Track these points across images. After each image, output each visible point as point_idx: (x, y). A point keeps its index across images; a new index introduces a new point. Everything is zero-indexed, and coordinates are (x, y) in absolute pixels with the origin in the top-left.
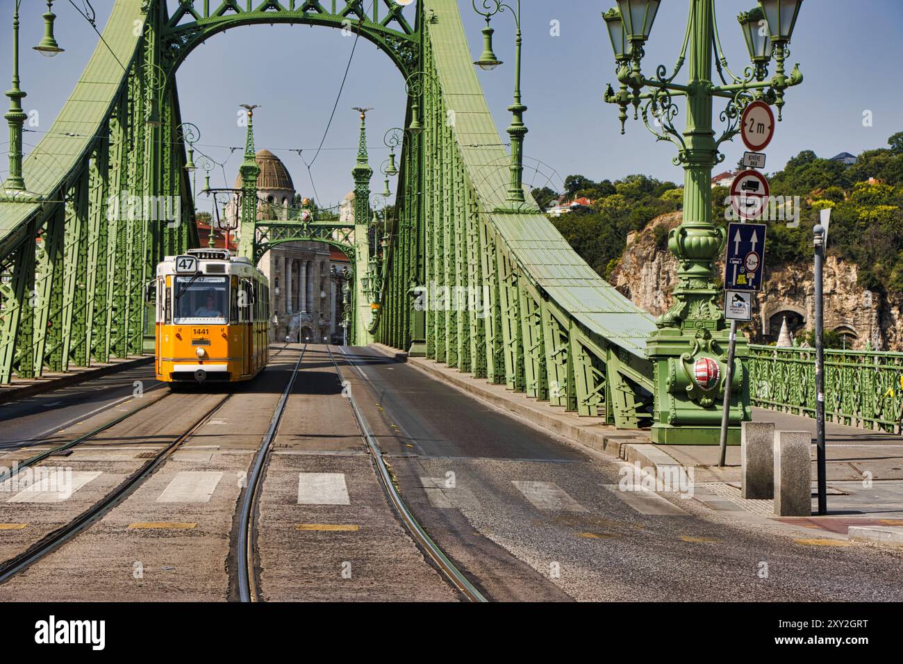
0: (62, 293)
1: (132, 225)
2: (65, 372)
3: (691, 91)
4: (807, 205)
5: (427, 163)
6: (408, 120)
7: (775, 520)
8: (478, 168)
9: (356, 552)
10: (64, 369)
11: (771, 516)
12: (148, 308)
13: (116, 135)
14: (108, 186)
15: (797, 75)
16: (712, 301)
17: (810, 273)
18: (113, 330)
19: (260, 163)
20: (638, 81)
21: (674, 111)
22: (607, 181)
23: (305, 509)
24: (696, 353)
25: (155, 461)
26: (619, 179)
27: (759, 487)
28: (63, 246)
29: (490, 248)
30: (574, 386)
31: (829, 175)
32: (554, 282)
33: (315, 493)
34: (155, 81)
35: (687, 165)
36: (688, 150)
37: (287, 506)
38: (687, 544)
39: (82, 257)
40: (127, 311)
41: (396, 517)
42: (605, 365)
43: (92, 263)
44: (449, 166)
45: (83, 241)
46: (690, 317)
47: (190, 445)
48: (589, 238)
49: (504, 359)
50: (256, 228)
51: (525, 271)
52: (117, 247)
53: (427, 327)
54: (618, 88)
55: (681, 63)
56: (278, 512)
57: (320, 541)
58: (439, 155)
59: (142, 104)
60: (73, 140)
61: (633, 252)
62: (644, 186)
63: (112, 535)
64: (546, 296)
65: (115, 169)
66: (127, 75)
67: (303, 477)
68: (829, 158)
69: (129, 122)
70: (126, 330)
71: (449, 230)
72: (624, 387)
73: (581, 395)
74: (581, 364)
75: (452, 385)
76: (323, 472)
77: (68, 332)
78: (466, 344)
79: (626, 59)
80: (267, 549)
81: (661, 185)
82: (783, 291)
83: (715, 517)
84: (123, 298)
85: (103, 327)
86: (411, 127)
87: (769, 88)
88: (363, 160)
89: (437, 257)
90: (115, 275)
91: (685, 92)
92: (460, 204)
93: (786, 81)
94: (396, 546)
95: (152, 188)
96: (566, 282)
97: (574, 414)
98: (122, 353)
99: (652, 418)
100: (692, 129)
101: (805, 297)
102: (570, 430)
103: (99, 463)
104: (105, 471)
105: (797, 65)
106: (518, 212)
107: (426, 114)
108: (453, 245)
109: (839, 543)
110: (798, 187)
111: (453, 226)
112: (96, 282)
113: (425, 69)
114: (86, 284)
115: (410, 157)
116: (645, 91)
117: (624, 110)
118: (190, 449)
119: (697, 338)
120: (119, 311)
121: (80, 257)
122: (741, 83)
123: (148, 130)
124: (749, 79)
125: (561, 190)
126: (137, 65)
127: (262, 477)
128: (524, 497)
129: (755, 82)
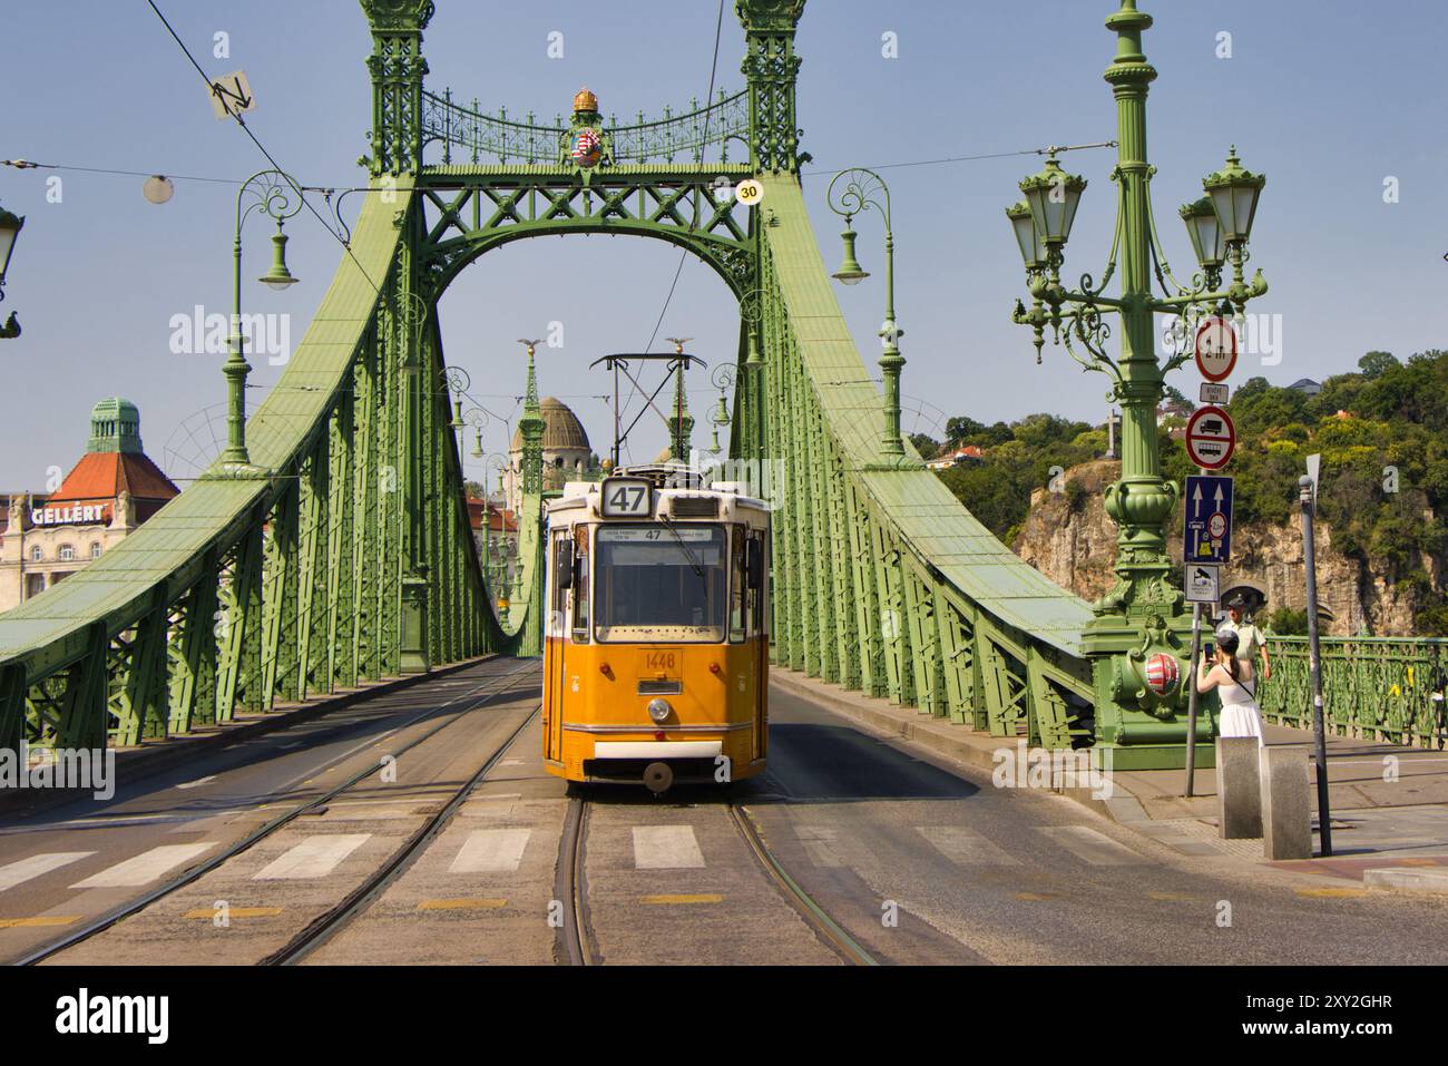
0: (297, 597)
1: (384, 504)
2: (302, 702)
3: (1125, 306)
4: (1261, 448)
5: (770, 408)
6: (743, 354)
7: (1267, 865)
8: (842, 412)
9: (724, 930)
10: (301, 698)
11: (1260, 861)
12: (406, 612)
13: (363, 386)
14: (353, 453)
15: (1260, 284)
16: (1165, 579)
17: (1270, 536)
18: (362, 643)
19: (545, 414)
20: (1057, 294)
21: (1105, 333)
22: (1001, 424)
23: (647, 876)
24: (1148, 648)
25: (437, 819)
26: (1017, 421)
27: (1242, 823)
28: (298, 534)
29: (861, 518)
30: (983, 697)
31: (1288, 408)
32: (951, 560)
33: (657, 853)
34: (412, 314)
35: (1125, 401)
36: (1125, 382)
37: (621, 872)
38: (1158, 903)
39: (321, 548)
40: (380, 617)
41: (770, 882)
42: (1024, 668)
43: (334, 555)
44: (801, 411)
45: (322, 527)
46: (1137, 601)
47: (481, 794)
48: (981, 499)
49: (884, 664)
50: (542, 500)
51: (911, 546)
52: (365, 533)
53: (776, 625)
54: (1030, 304)
55: (1111, 271)
56: (612, 881)
57: (674, 918)
58: (786, 397)
59: (397, 345)
60: (310, 395)
61: (1039, 516)
62: (1050, 429)
63: (397, 919)
64: (940, 578)
65: (360, 431)
66: (376, 308)
67: (638, 832)
68: (1285, 387)
69: (379, 369)
70: (379, 643)
71: (803, 495)
72: (1051, 695)
73: (993, 709)
74: (992, 667)
75: (816, 701)
76: (663, 824)
77: (305, 648)
78: (832, 644)
79: (1038, 267)
80: (605, 931)
81: (1071, 426)
82: (1237, 561)
83: (1189, 865)
84: (374, 600)
85: (349, 640)
86: (749, 361)
87: (1224, 300)
88: (680, 406)
89: (787, 530)
90: (364, 569)
91: (1118, 308)
92: (817, 460)
93: (1247, 290)
94: (776, 921)
95: (408, 454)
96: (966, 560)
97: (985, 734)
98: (374, 674)
99: (1092, 737)
100: (1129, 354)
101: (1265, 568)
102: (982, 756)
103: (366, 824)
104: (375, 833)
105: (1259, 270)
106: (897, 469)
107: (766, 344)
108: (809, 514)
109: (1354, 893)
110: (1249, 426)
111: (809, 489)
112: (340, 580)
113: (764, 286)
114: (327, 584)
115: (747, 401)
116: (1067, 307)
117: (1039, 333)
118: (483, 800)
119: (1147, 627)
120: (368, 618)
121: (319, 548)
122: (1188, 294)
123: (403, 378)
124: (1198, 289)
125: (941, 437)
126: (388, 295)
127: (583, 833)
128: (935, 848)
129: (1206, 293)
